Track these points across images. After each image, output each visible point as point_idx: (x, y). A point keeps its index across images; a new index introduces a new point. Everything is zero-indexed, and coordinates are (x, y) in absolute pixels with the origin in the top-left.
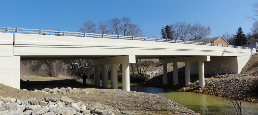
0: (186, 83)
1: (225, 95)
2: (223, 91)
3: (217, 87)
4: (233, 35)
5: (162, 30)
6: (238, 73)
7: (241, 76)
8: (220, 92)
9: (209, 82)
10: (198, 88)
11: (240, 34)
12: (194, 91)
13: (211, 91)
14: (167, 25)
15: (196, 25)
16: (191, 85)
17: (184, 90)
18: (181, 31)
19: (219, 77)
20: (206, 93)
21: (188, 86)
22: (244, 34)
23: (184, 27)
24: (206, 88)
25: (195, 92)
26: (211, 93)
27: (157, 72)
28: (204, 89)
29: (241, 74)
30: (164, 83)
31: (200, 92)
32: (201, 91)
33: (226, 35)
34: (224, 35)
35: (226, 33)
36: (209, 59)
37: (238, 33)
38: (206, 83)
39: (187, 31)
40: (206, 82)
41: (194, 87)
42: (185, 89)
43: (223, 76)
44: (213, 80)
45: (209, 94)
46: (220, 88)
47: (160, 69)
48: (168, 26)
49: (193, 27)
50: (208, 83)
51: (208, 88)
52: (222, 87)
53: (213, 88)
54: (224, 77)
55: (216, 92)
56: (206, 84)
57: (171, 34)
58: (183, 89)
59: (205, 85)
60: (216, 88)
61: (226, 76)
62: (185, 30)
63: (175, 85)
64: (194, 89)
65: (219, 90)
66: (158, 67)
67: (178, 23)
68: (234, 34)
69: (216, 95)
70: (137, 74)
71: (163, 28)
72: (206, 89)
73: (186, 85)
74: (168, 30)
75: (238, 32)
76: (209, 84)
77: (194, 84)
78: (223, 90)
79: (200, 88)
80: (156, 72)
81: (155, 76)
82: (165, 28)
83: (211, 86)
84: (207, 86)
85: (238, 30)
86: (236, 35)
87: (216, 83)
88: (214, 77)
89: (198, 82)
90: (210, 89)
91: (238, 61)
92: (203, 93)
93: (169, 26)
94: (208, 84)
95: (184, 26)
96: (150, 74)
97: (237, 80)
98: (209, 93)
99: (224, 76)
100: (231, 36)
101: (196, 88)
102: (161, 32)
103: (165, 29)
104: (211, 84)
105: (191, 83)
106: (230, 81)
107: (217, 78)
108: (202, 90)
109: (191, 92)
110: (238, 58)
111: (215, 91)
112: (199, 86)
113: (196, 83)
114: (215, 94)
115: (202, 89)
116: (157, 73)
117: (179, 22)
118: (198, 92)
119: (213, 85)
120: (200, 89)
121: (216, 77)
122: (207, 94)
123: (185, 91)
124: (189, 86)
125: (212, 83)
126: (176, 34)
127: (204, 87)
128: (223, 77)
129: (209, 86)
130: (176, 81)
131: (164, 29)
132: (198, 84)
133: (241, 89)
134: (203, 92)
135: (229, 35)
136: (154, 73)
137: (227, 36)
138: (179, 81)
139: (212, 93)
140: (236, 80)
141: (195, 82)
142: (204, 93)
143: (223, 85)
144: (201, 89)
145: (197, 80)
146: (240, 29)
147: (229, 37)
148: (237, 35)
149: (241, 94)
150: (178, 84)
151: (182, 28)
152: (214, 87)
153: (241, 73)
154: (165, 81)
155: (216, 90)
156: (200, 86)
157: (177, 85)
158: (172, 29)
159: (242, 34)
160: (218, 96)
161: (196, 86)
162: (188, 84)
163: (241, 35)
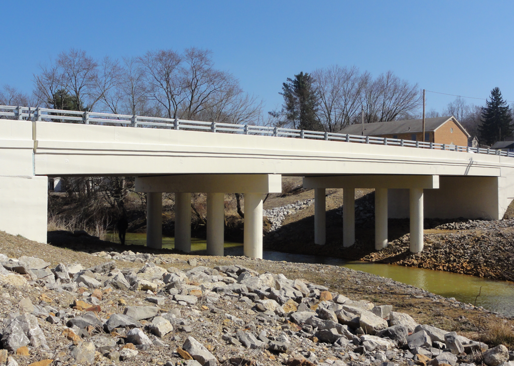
0: (377, 242)
1: (473, 270)
2: (468, 260)
3: (453, 252)
4: (477, 108)
5: (284, 84)
6: (498, 219)
7: (506, 225)
8: (462, 264)
9: (433, 240)
10: (408, 254)
11: (496, 107)
12: (398, 262)
13: (440, 263)
14: (302, 73)
15: (385, 77)
16: (389, 246)
17: (374, 260)
18: (341, 92)
19: (456, 228)
20: (427, 267)
21: (381, 251)
22: (506, 106)
23: (350, 82)
24: (428, 254)
25: (400, 265)
26: (441, 267)
27: (290, 212)
28: (421, 258)
29: (504, 220)
30: (316, 242)
31: (413, 264)
32: (415, 262)
33: (458, 108)
34: (454, 106)
35: (458, 101)
36: (436, 185)
37: (492, 103)
38: (428, 243)
39: (358, 92)
40: (425, 240)
41: (396, 253)
42: (374, 256)
43: (464, 224)
44: (444, 235)
45: (435, 269)
46: (461, 253)
47: (295, 203)
48: (304, 74)
49: (375, 84)
50: (430, 243)
51: (433, 255)
52: (465, 252)
53: (443, 254)
54: (468, 228)
55: (452, 265)
56: (426, 244)
57: (311, 99)
58: (368, 258)
59: (425, 247)
60: (452, 254)
61: (471, 226)
62: (354, 91)
63: (348, 246)
64: (397, 258)
65: (459, 258)
66: (287, 198)
67: (333, 67)
68: (480, 106)
69: (453, 271)
70: (233, 217)
71: (289, 79)
72: (428, 258)
73: (378, 248)
74: (304, 88)
75: (490, 101)
76: (434, 244)
77: (397, 244)
78: (467, 258)
79: (412, 254)
80: (288, 212)
81: (286, 223)
82: (293, 79)
83: (438, 248)
84: (429, 248)
85: (491, 95)
86: (486, 109)
87: (450, 241)
88: (441, 228)
89: (405, 238)
90: (435, 257)
91: (499, 189)
92: (420, 266)
93: (306, 74)
94: (431, 245)
95: (352, 78)
96: (270, 216)
97: (501, 235)
98: (435, 266)
99: (467, 225)
100: (472, 111)
101: (402, 254)
102: (283, 92)
103: (295, 82)
104: (439, 244)
105: (388, 242)
106: (484, 237)
107: (451, 229)
108: (416, 260)
109: (391, 264)
110: (500, 180)
111: (449, 262)
112: (408, 250)
113: (402, 241)
114: (448, 267)
115: (419, 257)
116: (291, 215)
117: (337, 66)
118: (408, 265)
119: (443, 246)
120: (412, 258)
121: (448, 228)
122: (431, 269)
123: (376, 262)
124: (384, 250)
125: (441, 242)
126: (327, 99)
127: (422, 252)
128: (464, 227)
129: (435, 248)
130: (349, 237)
131: (290, 82)
132: (405, 244)
133: (509, 257)
134: (421, 264)
135: (467, 107)
136: (281, 214)
137: (460, 109)
138: (357, 236)
139: (443, 266)
140: (498, 236)
141: (397, 239)
142: (423, 267)
143: (468, 246)
144: (416, 257)
145: (403, 235)
146: (496, 93)
147: (467, 111)
148: (489, 110)
149: (509, 267)
150: (354, 244)
151: (345, 85)
152: (446, 251)
153: (504, 218)
154: (319, 238)
155: (452, 259)
156: (412, 250)
157: (352, 247)
158: (314, 85)
159: (500, 107)
160: (456, 272)
161: (401, 251)
162: (382, 243)
163: (498, 110)
